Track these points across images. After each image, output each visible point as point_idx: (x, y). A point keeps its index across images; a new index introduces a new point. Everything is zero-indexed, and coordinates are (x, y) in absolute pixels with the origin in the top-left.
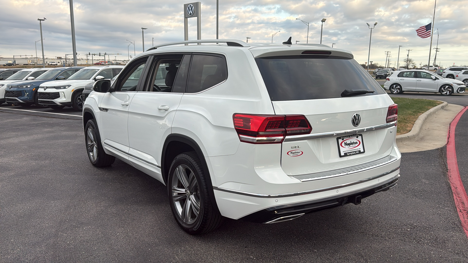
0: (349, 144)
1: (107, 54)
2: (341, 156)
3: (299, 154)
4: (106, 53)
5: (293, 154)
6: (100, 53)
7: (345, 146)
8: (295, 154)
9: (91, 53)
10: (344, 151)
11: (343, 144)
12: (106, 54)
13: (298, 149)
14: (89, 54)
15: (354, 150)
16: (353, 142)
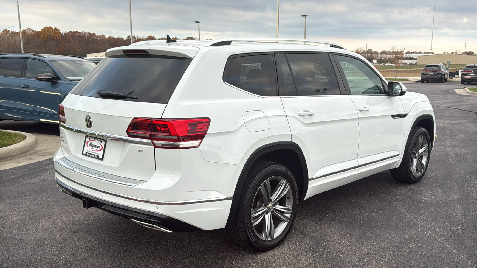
0: (93, 146)
2: (83, 153)
10: (86, 150)
11: (89, 144)
15: (95, 153)
16: (97, 146)
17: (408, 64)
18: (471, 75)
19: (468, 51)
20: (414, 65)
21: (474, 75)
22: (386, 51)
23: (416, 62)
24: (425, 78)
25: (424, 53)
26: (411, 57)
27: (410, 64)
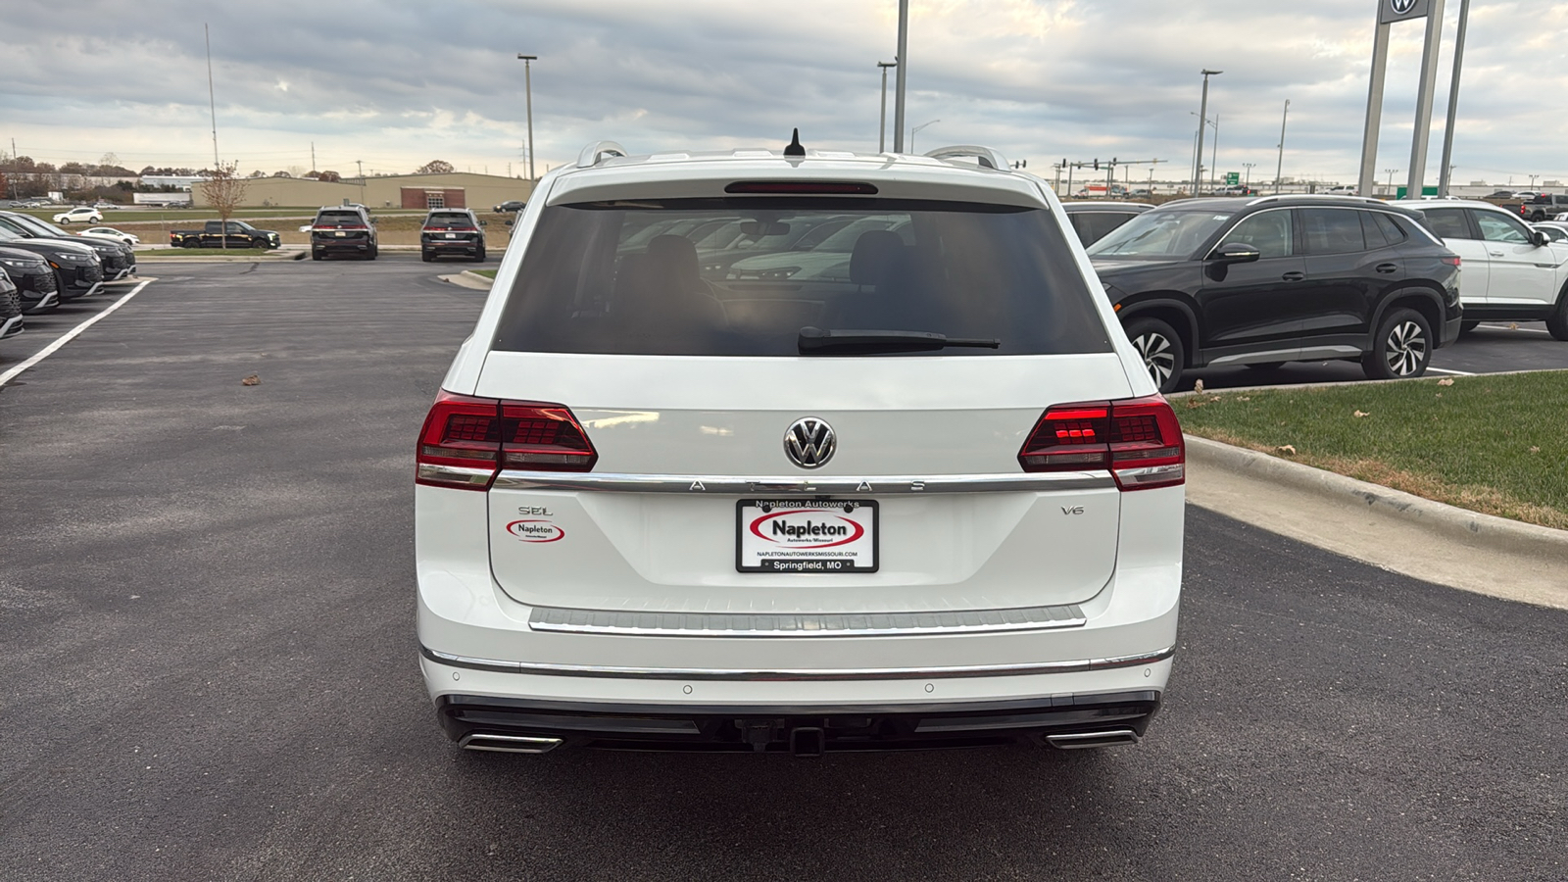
0: (797, 531)
1: (1120, 163)
2: (741, 569)
3: (550, 536)
4: (1115, 160)
5: (528, 533)
6: (1096, 160)
7: (775, 533)
8: (533, 534)
9: (1068, 162)
10: (761, 551)
11: (766, 528)
12: (1115, 162)
13: (542, 517)
14: (1062, 163)
15: (820, 554)
16: (824, 526)
17: (164, 205)
18: (447, 236)
19: (321, 170)
20: (185, 207)
21: (454, 236)
22: (80, 164)
23: (188, 199)
24: (327, 247)
25: (200, 173)
26: (168, 186)
27: (171, 205)
